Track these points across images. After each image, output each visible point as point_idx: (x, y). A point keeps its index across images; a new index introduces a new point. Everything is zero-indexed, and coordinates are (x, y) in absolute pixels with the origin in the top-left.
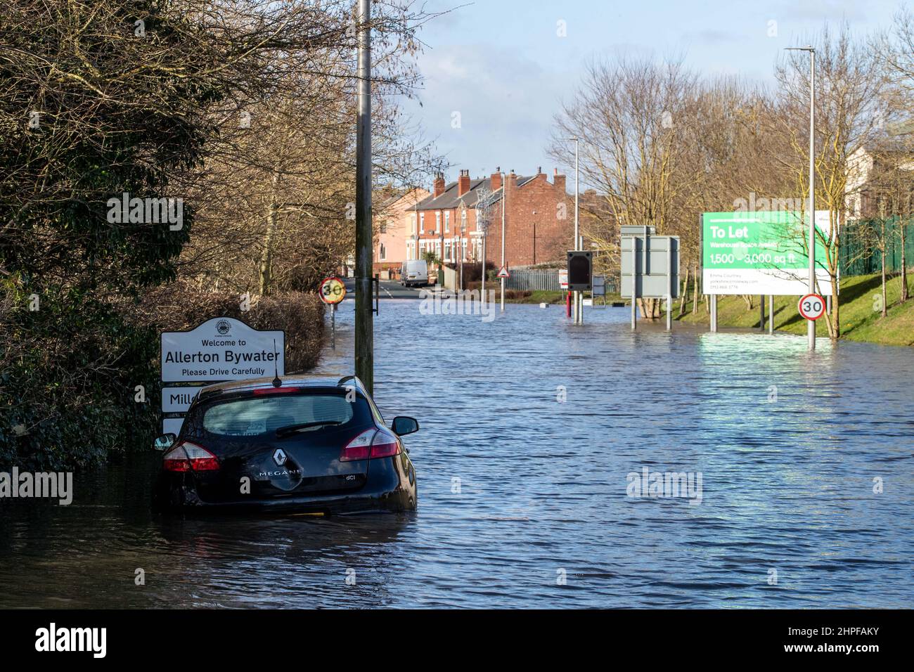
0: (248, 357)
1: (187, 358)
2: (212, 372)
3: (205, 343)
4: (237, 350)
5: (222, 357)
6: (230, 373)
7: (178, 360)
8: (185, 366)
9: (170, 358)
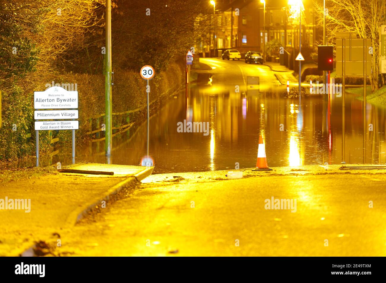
0: (65, 100)
1: (43, 101)
2: (52, 105)
3: (49, 95)
4: (61, 98)
5: (56, 100)
6: (59, 106)
7: (40, 101)
8: (42, 103)
9: (37, 100)
